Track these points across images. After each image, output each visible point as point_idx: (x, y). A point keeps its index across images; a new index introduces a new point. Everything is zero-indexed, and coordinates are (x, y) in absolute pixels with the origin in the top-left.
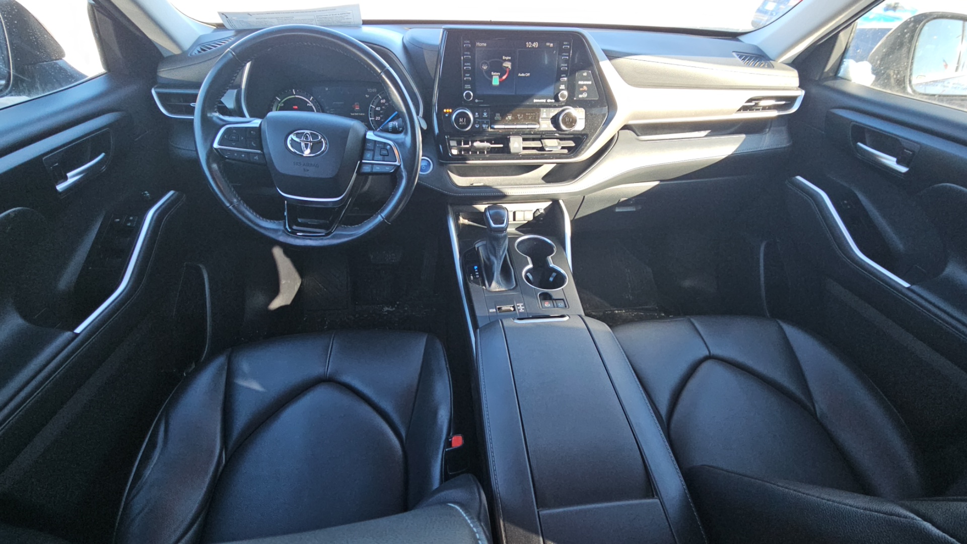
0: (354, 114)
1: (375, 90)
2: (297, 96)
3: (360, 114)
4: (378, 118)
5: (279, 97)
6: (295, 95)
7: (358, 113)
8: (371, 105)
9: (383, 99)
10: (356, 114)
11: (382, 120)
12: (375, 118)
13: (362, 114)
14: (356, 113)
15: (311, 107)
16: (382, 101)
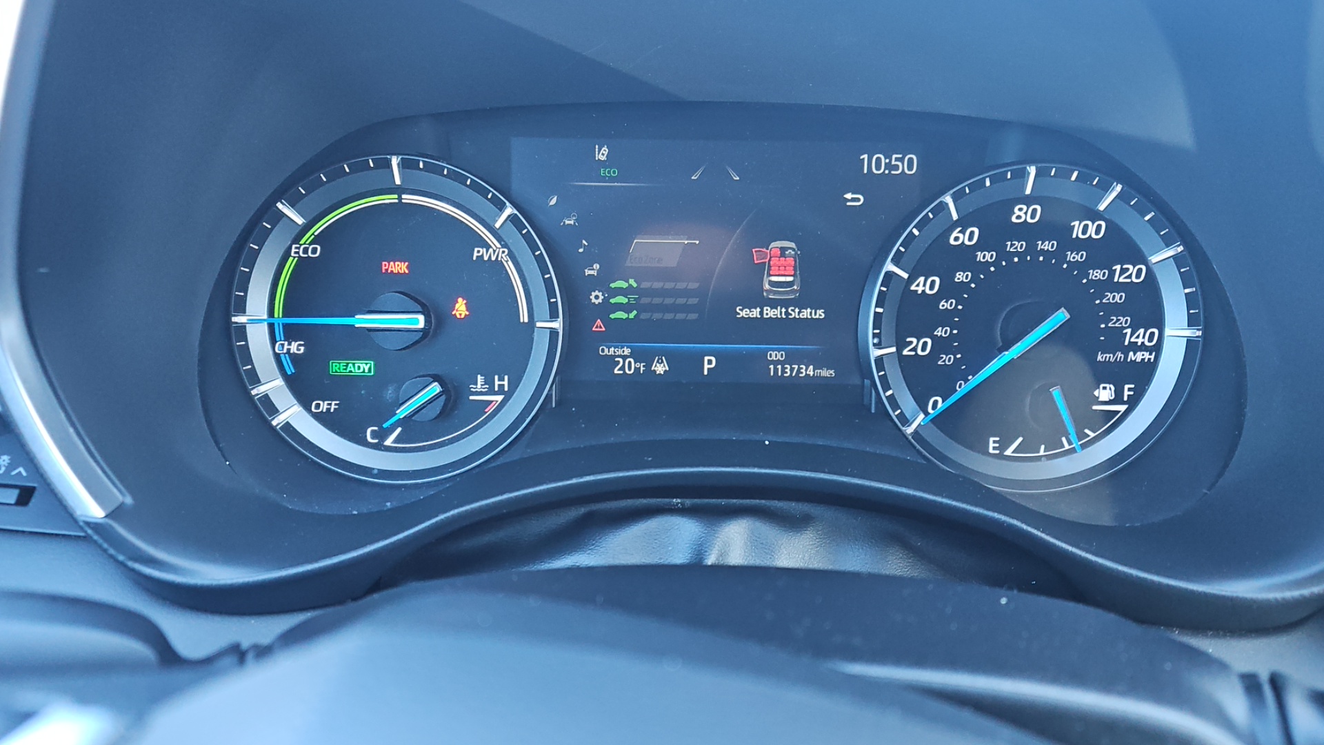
0: (755, 313)
1: (906, 165)
2: (408, 198)
3: (794, 313)
4: (920, 346)
5: (293, 205)
6: (399, 191)
7: (785, 304)
8: (889, 266)
9: (963, 223)
10: (770, 313)
11: (946, 359)
12: (901, 345)
13: (806, 313)
14: (774, 304)
15: (498, 264)
16: (958, 238)
